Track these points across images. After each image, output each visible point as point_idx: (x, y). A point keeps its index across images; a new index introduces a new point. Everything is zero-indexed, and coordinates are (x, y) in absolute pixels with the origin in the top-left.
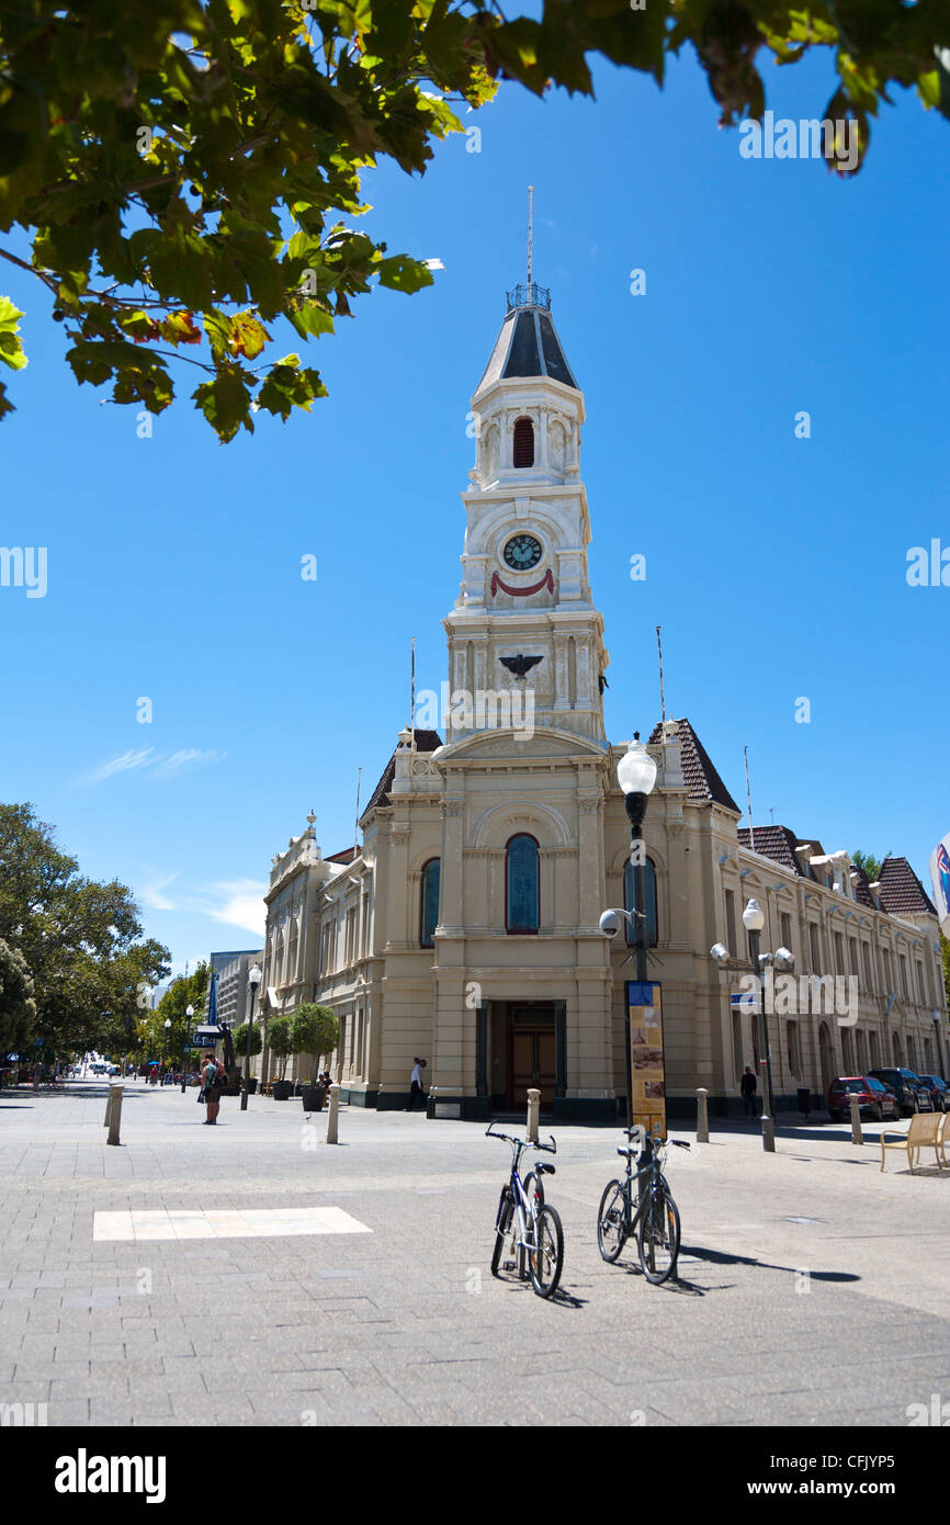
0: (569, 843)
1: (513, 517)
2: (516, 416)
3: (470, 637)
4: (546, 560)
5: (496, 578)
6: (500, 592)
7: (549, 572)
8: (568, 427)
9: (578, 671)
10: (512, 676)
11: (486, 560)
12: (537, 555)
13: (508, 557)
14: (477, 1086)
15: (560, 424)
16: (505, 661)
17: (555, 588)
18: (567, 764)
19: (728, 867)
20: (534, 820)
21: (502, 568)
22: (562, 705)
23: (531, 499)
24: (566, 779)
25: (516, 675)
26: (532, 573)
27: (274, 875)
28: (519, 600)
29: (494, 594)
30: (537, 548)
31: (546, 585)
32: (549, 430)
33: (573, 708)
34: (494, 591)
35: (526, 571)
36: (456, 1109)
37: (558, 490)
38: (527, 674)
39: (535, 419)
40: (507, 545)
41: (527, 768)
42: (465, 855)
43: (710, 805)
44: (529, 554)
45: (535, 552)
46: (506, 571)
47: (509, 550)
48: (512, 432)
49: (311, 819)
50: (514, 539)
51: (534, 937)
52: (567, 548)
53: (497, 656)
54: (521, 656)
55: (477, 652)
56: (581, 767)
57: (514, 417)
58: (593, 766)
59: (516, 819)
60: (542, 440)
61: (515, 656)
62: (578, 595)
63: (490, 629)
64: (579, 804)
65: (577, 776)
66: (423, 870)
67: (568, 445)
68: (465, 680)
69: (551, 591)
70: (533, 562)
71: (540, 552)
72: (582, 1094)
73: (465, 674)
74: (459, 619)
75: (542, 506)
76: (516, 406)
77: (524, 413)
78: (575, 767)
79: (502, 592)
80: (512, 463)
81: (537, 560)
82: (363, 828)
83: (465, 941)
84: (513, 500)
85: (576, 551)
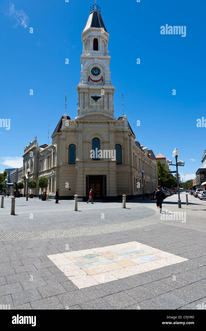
0: (107, 140)
1: (93, 63)
2: (94, 38)
3: (84, 91)
4: (101, 74)
5: (89, 77)
6: (90, 81)
7: (102, 77)
8: (106, 43)
9: (109, 101)
10: (94, 101)
11: (87, 73)
12: (99, 73)
13: (92, 72)
14: (86, 194)
15: (104, 41)
16: (92, 97)
17: (104, 81)
18: (107, 122)
19: (134, 148)
20: (99, 135)
21: (91, 75)
22: (106, 108)
23: (98, 58)
24: (107, 125)
25: (95, 101)
26: (98, 77)
27: (25, 151)
28: (95, 83)
29: (89, 81)
30: (99, 71)
31: (101, 80)
32: (102, 42)
33: (108, 109)
34: (89, 80)
35: (96, 76)
36: (82, 199)
37: (104, 57)
38: (97, 101)
39: (99, 39)
40: (92, 70)
41: (98, 123)
42: (83, 142)
43: (132, 135)
44: (97, 72)
45: (99, 72)
46: (92, 76)
47: (92, 71)
48: (93, 42)
49: (36, 138)
50: (93, 68)
51: (99, 161)
52: (107, 71)
53: (90, 96)
54: (96, 96)
55: (85, 94)
56: (110, 123)
57: (93, 38)
58: (113, 123)
59: (95, 134)
60: (100, 44)
61: (95, 96)
62: (109, 83)
63: (89, 89)
64: (109, 131)
65: (109, 125)
66: (69, 146)
67: (106, 47)
68: (82, 101)
69: (103, 81)
70: (98, 74)
71: (100, 72)
72: (110, 195)
73: (83, 100)
74: (81, 86)
75: (101, 61)
76: (94, 35)
77: (96, 37)
78: (109, 123)
79: (91, 81)
80: (93, 49)
81: (99, 74)
82: (52, 138)
83: (83, 162)
84: (94, 58)
85: (109, 72)
